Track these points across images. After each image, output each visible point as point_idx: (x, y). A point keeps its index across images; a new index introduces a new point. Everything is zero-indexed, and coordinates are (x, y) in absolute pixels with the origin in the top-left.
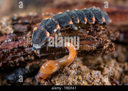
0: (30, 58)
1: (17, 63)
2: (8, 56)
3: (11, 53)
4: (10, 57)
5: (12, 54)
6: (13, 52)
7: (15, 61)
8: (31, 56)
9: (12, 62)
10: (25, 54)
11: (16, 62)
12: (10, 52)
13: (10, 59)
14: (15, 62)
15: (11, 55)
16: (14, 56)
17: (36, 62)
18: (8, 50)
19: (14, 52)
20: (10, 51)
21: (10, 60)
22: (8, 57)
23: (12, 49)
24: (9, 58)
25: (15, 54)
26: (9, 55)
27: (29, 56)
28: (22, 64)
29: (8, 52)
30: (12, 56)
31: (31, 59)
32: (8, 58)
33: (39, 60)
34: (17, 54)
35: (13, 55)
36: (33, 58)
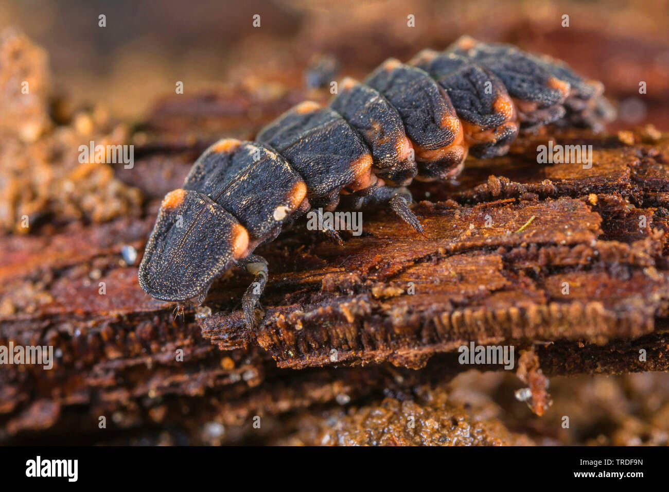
0: (235, 377)
1: (156, 404)
2: (96, 361)
3: (112, 340)
4: (107, 371)
5: (118, 348)
6: (125, 340)
7: (139, 391)
8: (238, 365)
9: (121, 396)
10: (199, 351)
11: (145, 396)
12: (105, 337)
13: (108, 380)
14: (140, 400)
15: (113, 354)
16: (132, 362)
17: (276, 400)
18: (96, 325)
19: (132, 335)
20: (104, 329)
21: (110, 389)
22: (98, 369)
23: (120, 317)
24: (101, 376)
25: (137, 348)
26: (100, 354)
27: (227, 363)
28: (185, 409)
29: (98, 336)
30: (116, 364)
31: (243, 382)
32: (96, 376)
33: (291, 392)
34: (149, 352)
35: (127, 355)
36: (251, 375)
